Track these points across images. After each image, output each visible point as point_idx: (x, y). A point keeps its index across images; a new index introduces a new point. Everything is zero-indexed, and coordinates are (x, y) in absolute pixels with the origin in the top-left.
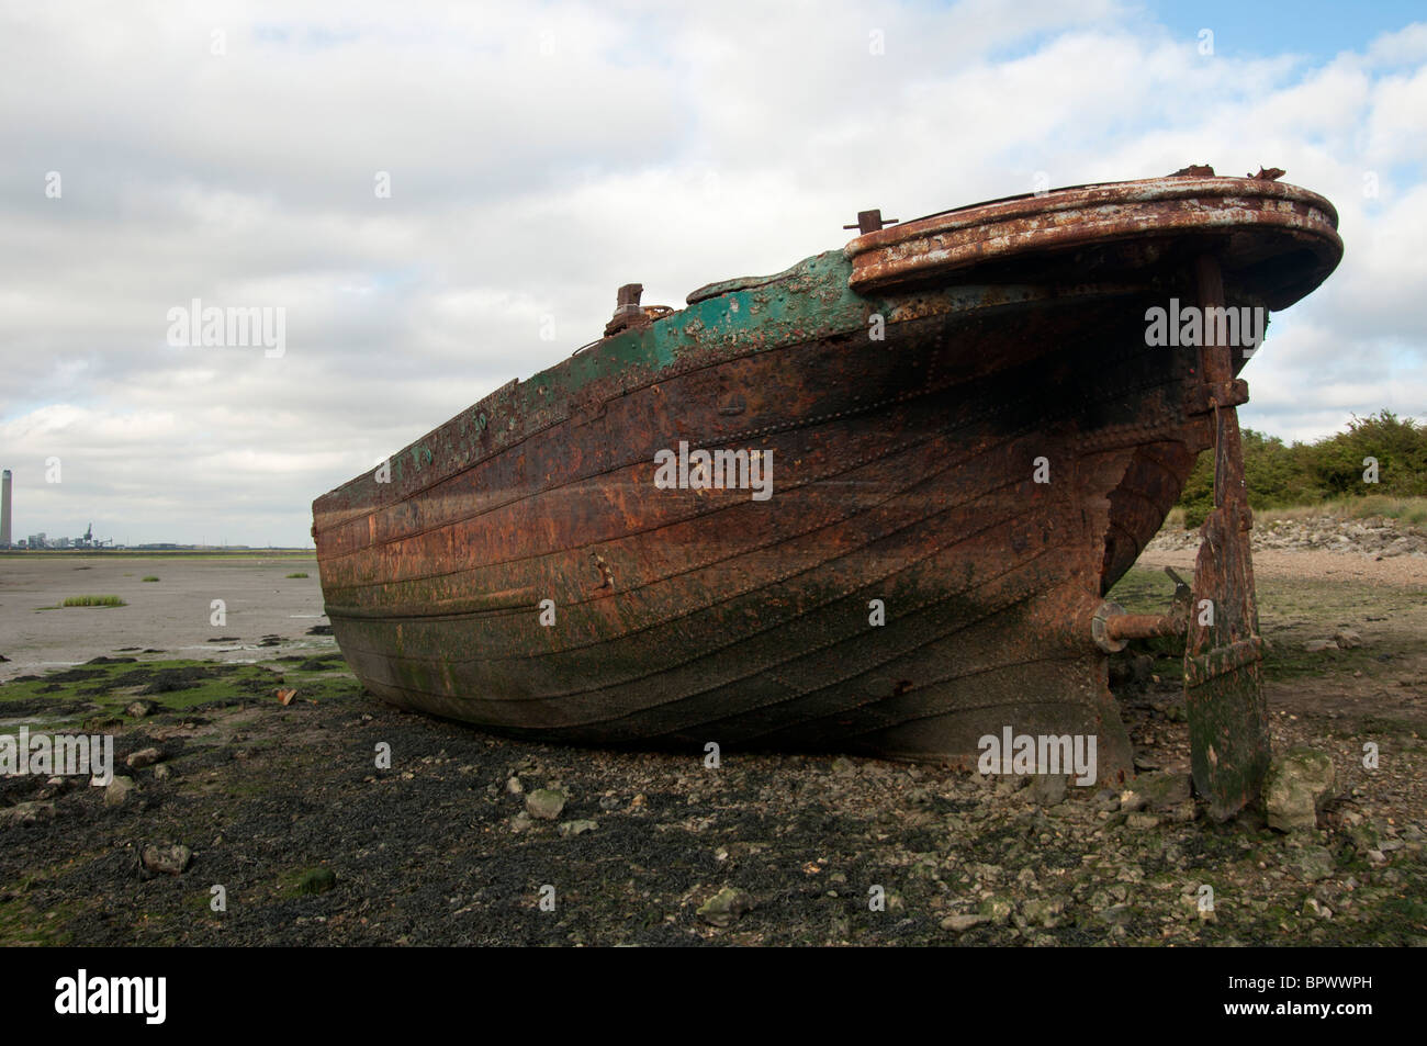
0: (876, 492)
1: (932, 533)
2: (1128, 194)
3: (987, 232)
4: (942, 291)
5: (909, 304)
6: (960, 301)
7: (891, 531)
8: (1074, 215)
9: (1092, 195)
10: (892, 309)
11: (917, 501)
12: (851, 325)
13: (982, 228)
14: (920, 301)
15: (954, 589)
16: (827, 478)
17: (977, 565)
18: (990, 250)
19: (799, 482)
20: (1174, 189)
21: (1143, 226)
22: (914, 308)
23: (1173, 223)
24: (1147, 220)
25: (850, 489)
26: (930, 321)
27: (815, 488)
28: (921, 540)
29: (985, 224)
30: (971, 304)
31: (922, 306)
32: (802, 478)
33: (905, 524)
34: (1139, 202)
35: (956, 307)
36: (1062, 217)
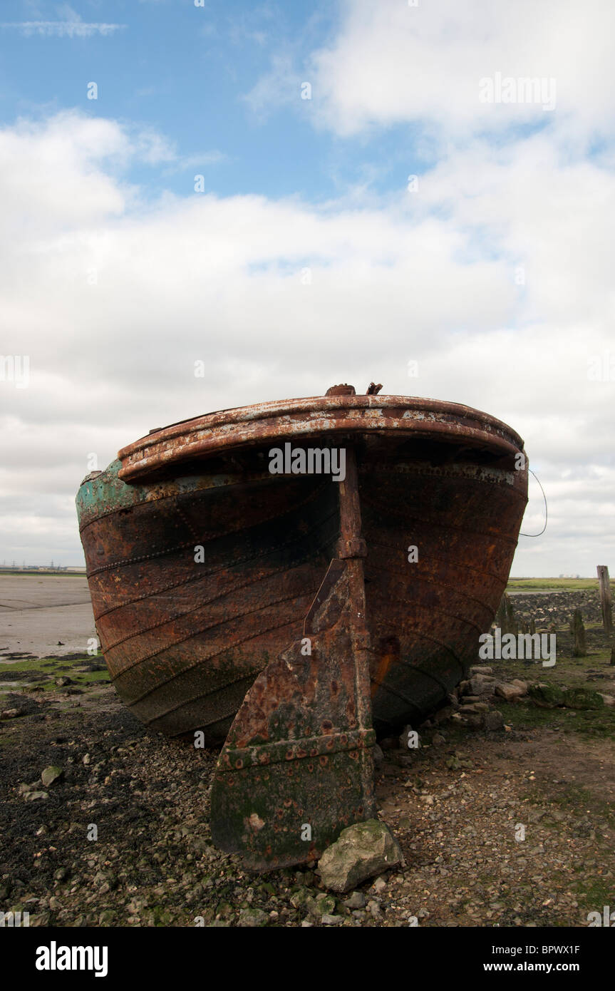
0: (187, 604)
1: (234, 630)
2: (237, 416)
3: (166, 445)
4: (173, 481)
5: (155, 490)
6: (184, 487)
7: (203, 628)
8: (208, 432)
9: (215, 419)
10: (147, 493)
11: (218, 610)
12: (128, 503)
13: (164, 443)
14: (161, 488)
15: (259, 667)
16: (154, 594)
17: (271, 653)
19: (140, 596)
21: (244, 438)
22: (157, 492)
23: (264, 434)
25: (171, 601)
26: (169, 500)
27: (151, 601)
28: (226, 635)
29: (165, 441)
30: (191, 489)
31: (162, 491)
32: (141, 594)
33: (211, 624)
34: (247, 421)
35: (182, 491)
36: (201, 434)
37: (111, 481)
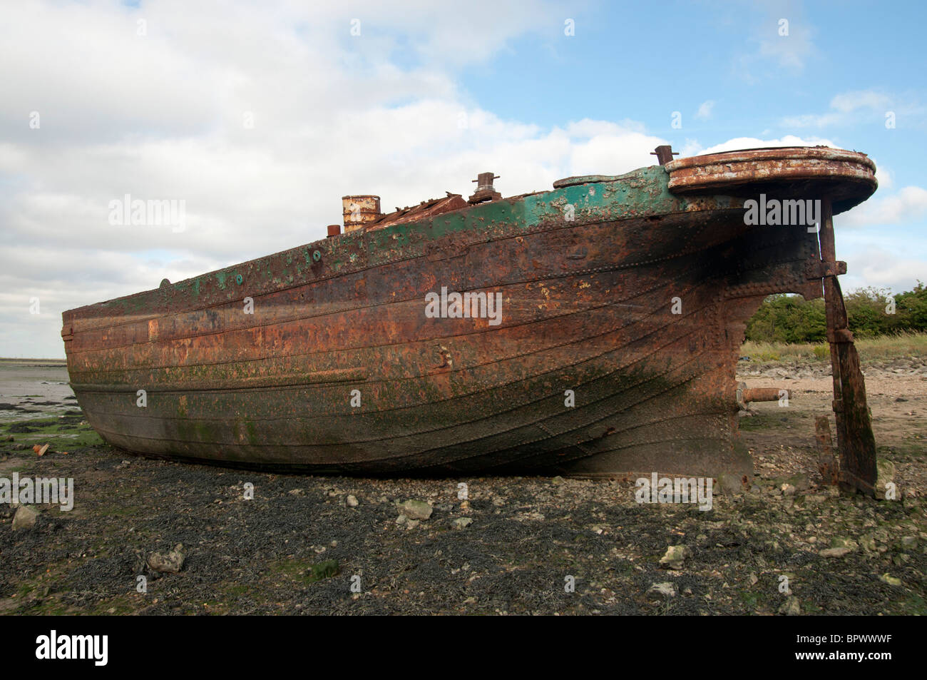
0: (641, 313)
1: (658, 339)
2: (825, 154)
3: (755, 165)
4: (712, 197)
5: (697, 202)
6: (721, 204)
7: (642, 336)
8: (799, 162)
9: (809, 153)
10: (688, 204)
11: (656, 319)
12: (665, 211)
13: (753, 163)
14: (702, 201)
15: (660, 372)
16: (620, 302)
17: (673, 358)
18: (759, 176)
19: (605, 304)
20: (841, 155)
22: (699, 205)
24: (833, 170)
25: (630, 309)
26: (705, 213)
27: (612, 308)
28: (652, 343)
29: (755, 161)
30: (725, 206)
31: (703, 204)
32: (607, 301)
33: (649, 332)
34: (828, 160)
35: (718, 207)
36: (794, 162)
37: (642, 187)
